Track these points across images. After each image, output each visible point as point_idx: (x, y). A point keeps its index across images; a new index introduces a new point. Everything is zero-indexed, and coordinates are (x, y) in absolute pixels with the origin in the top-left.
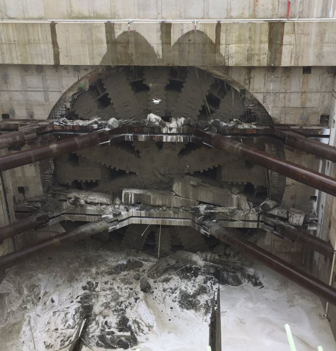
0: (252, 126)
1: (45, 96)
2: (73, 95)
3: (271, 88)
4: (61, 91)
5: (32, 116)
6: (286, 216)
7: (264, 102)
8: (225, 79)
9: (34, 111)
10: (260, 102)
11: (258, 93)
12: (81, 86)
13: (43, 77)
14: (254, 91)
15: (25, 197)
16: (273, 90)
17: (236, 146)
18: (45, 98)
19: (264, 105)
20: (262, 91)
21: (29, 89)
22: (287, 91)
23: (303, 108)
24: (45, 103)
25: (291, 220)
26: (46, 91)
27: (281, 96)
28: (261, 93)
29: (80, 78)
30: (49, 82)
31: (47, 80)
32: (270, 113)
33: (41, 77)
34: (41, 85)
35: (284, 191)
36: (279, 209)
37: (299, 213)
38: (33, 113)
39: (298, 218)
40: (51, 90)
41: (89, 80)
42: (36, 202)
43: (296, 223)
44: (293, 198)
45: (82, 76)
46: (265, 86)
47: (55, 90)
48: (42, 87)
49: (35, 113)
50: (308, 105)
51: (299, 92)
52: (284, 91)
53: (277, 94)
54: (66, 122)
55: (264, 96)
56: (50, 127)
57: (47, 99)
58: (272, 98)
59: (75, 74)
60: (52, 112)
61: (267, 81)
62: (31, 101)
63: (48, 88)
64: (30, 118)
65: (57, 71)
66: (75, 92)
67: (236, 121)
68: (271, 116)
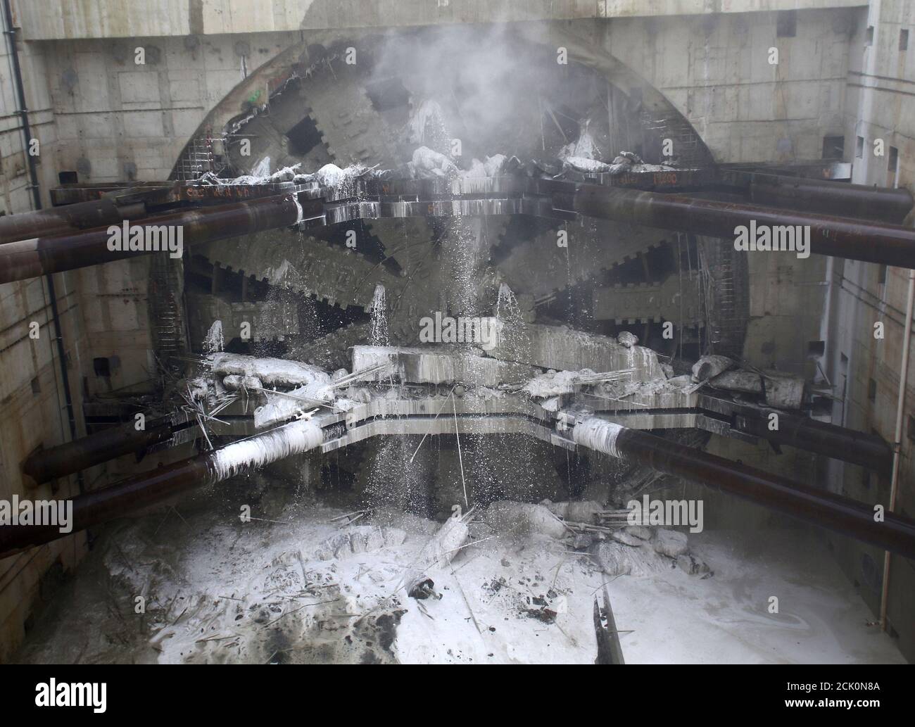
0: (665, 167)
1: (164, 122)
2: (230, 123)
3: (705, 76)
4: (202, 108)
5: (131, 175)
6: (758, 387)
7: (690, 111)
8: (593, 63)
9: (137, 161)
10: (680, 111)
11: (676, 88)
12: (250, 99)
13: (159, 74)
14: (666, 85)
15: (110, 386)
16: (709, 80)
17: (638, 200)
18: (165, 127)
19: (690, 118)
20: (685, 83)
21: (125, 107)
22: (743, 82)
23: (782, 120)
24: (164, 139)
25: (771, 395)
26: (167, 109)
27: (730, 93)
28: (681, 88)
29: (248, 73)
30: (174, 87)
31: (169, 82)
32: (704, 137)
33: (155, 74)
34: (155, 95)
35: (744, 335)
36: (739, 372)
37: (789, 377)
38: (134, 165)
39: (790, 389)
40: (179, 105)
41: (270, 84)
42: (138, 395)
43: (784, 401)
44: (768, 348)
45: (255, 68)
46: (691, 73)
47: (189, 104)
48: (158, 99)
49: (139, 166)
50: (794, 112)
51: (769, 83)
52: (734, 80)
53: (720, 91)
54: (214, 182)
55: (689, 97)
56: (176, 193)
57: (168, 130)
58: (707, 100)
59: (238, 63)
60: (179, 162)
61: (695, 59)
62: (130, 137)
63: (171, 101)
64: (126, 179)
65: (194, 59)
66: (237, 113)
67: (628, 156)
68: (708, 144)
